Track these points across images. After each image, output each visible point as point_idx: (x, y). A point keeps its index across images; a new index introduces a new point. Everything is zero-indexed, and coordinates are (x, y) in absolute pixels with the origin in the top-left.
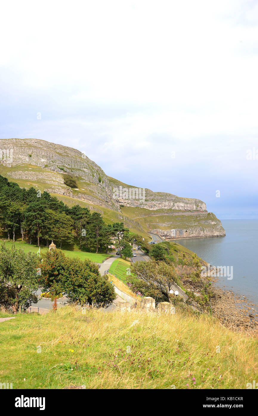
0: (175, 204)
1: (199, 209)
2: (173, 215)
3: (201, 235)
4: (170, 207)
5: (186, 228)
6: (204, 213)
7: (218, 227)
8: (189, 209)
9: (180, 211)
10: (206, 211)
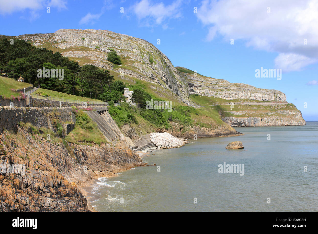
0: (252, 94)
1: (278, 99)
2: (249, 105)
3: (277, 124)
4: (247, 97)
5: (261, 117)
6: (283, 103)
7: (296, 117)
8: (267, 99)
9: (258, 101)
10: (286, 102)
